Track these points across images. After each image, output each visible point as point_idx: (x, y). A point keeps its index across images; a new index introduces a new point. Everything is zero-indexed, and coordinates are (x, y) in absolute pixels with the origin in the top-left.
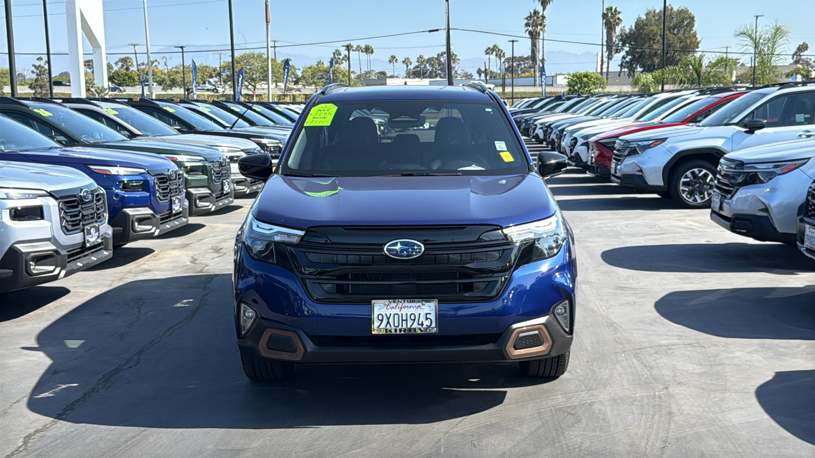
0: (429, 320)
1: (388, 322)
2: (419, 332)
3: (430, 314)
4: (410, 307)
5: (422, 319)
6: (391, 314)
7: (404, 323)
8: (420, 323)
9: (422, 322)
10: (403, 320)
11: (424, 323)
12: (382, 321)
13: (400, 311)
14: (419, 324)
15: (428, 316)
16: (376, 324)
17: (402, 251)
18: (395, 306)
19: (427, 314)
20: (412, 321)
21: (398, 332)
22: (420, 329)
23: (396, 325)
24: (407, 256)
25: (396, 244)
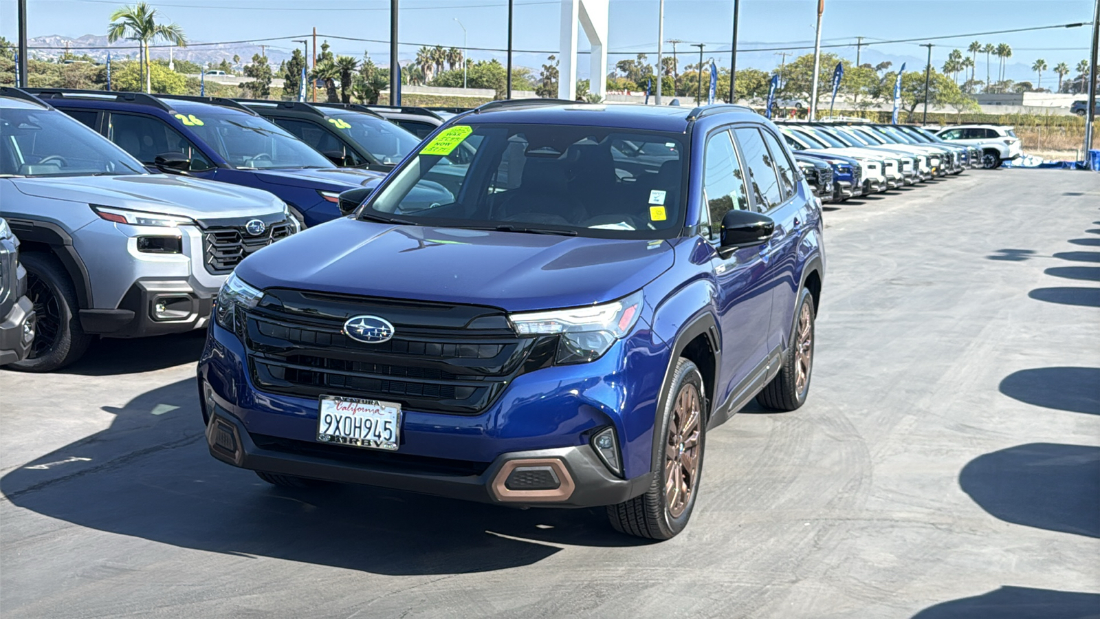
0: (388, 431)
1: (338, 428)
2: (373, 445)
3: (390, 422)
4: (366, 410)
5: (380, 429)
6: (341, 417)
7: (357, 430)
8: (377, 434)
9: (380, 433)
10: (355, 427)
11: (381, 434)
12: (330, 424)
13: (354, 414)
14: (375, 435)
15: (388, 426)
16: (323, 428)
17: (366, 331)
18: (347, 407)
19: (386, 422)
20: (367, 430)
21: (348, 443)
22: (376, 442)
23: (347, 432)
24: (372, 339)
25: (358, 321)
